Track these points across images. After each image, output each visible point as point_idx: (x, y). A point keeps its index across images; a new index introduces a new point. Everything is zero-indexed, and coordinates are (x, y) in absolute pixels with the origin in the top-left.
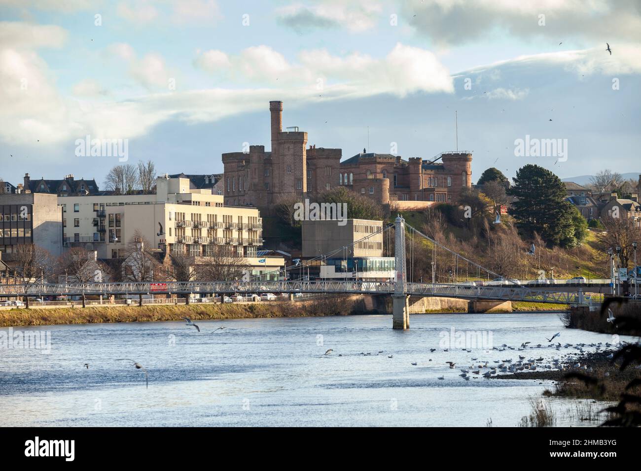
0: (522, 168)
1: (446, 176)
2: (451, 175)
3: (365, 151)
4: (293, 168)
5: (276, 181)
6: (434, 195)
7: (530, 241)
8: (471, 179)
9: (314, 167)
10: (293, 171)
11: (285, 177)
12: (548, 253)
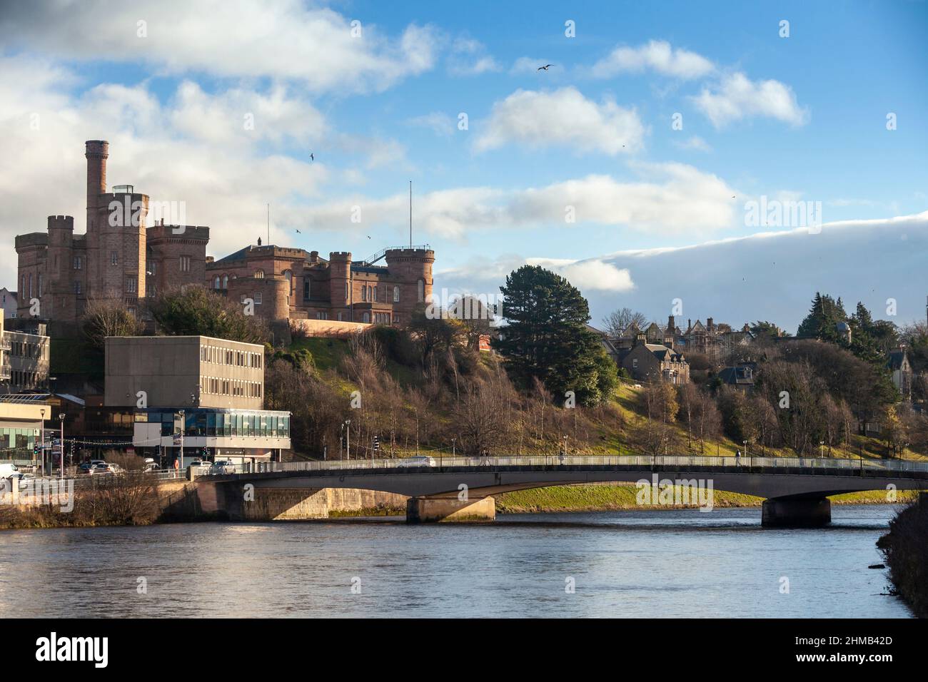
0: (516, 271)
1: (391, 286)
2: (400, 285)
3: (259, 241)
4: (121, 256)
5: (93, 279)
6: (370, 315)
7: (526, 392)
8: (432, 290)
9: (158, 257)
10: (121, 261)
11: (108, 271)
12: (556, 414)
